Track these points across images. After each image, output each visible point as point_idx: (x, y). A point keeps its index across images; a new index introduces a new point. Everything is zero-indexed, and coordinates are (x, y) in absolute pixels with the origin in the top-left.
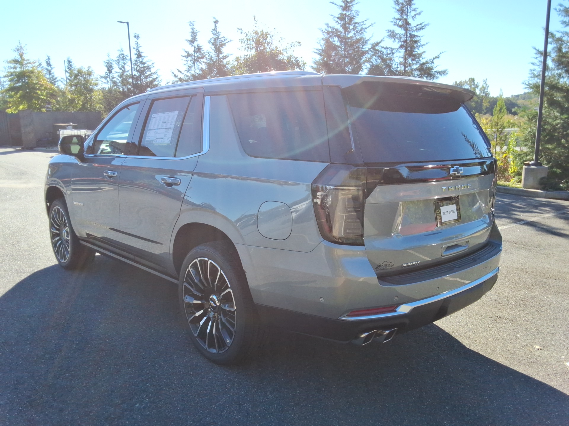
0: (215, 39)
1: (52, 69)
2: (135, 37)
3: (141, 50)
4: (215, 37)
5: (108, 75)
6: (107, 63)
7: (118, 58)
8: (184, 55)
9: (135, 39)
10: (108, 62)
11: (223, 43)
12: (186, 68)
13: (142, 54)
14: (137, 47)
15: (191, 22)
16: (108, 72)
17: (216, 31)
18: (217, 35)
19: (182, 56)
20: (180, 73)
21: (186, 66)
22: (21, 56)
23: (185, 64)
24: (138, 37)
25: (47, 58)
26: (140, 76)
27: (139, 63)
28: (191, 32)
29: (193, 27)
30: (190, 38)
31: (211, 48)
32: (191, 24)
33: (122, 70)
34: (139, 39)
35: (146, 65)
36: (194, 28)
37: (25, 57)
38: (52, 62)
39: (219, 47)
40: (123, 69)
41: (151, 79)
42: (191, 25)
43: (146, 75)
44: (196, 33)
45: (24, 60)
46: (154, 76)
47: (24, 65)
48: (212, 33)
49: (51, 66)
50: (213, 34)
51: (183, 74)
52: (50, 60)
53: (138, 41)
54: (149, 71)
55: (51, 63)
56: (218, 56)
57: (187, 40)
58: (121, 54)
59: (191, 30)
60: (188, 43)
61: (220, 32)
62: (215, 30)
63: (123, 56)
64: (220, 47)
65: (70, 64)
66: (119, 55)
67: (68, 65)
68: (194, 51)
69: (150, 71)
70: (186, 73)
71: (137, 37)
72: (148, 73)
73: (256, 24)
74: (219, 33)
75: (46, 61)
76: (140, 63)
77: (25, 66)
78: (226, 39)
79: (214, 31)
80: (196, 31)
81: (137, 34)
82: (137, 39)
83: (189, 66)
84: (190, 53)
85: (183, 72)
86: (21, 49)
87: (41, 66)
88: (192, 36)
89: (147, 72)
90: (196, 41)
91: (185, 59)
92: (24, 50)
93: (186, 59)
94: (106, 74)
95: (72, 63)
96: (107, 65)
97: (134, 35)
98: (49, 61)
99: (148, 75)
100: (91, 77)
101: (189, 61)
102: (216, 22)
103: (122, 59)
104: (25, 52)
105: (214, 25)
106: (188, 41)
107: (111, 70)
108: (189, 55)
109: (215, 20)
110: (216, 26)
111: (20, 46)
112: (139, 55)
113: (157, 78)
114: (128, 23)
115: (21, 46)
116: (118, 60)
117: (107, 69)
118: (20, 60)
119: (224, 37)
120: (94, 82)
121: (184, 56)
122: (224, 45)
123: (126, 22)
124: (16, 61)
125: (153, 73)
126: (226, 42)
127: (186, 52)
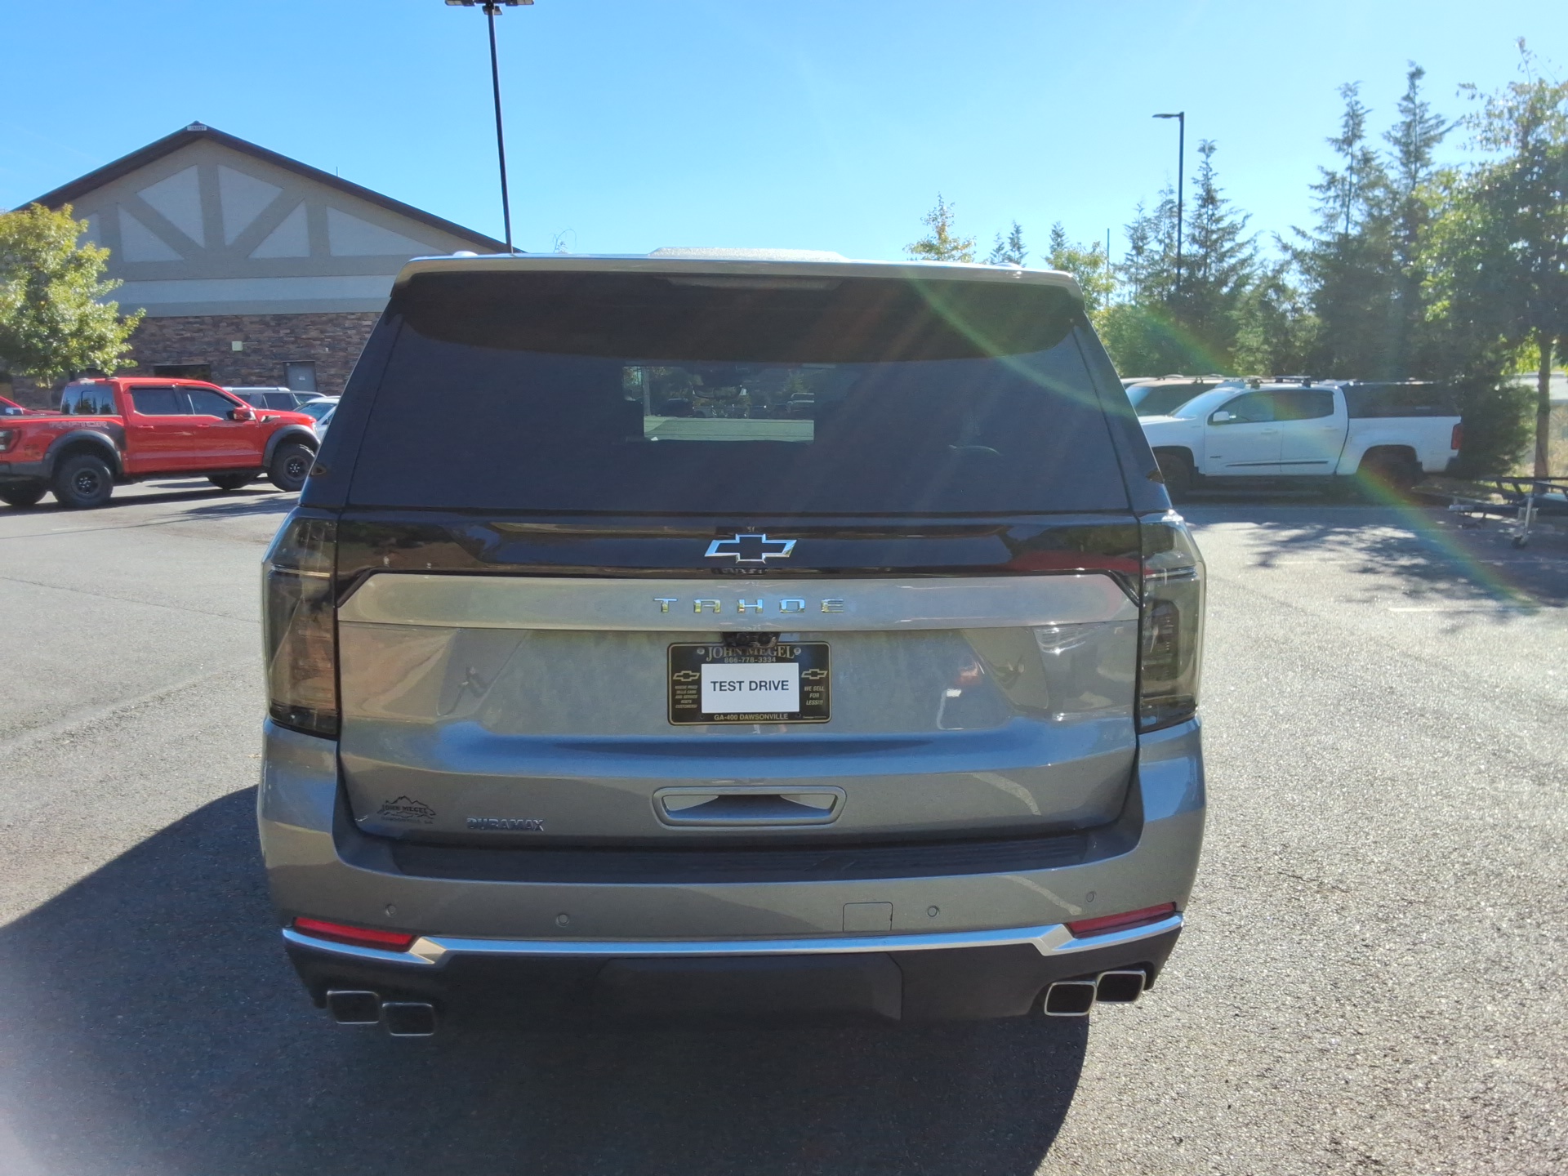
0: (1408, 126)
1: (1021, 257)
2: (1202, 150)
3: (1215, 184)
4: (1408, 120)
5: (1132, 260)
6: (1133, 229)
7: (1157, 214)
8: (1317, 183)
9: (1202, 156)
10: (1136, 225)
11: (1432, 133)
12: (1319, 220)
13: (1219, 196)
14: (1206, 176)
15: (1347, 84)
16: (1134, 252)
17: (1413, 103)
18: (1415, 114)
19: (1312, 187)
20: (1299, 238)
21: (1320, 214)
22: (941, 231)
23: (1316, 210)
24: (1212, 149)
25: (1013, 230)
26: (1206, 255)
27: (1205, 221)
28: (1346, 115)
29: (1354, 98)
30: (1339, 134)
31: (1391, 154)
32: (1349, 91)
33: (1166, 246)
34: (1214, 155)
35: (1224, 224)
36: (1357, 103)
37: (950, 233)
38: (1024, 239)
39: (1417, 149)
40: (1167, 241)
41: (1233, 261)
42: (1349, 93)
43: (1223, 250)
44: (1360, 115)
45: (944, 241)
46: (1246, 252)
47: (944, 253)
48: (1397, 107)
49: (1022, 250)
50: (1402, 111)
51: (1310, 238)
52: (1020, 235)
53: (1209, 161)
54: (1230, 240)
55: (1021, 243)
56: (1413, 176)
57: (1329, 139)
58: (1165, 202)
59: (1346, 109)
60: (1333, 148)
61: (1426, 101)
62: (1408, 98)
63: (1171, 205)
64: (1420, 147)
65: (1059, 240)
66: (1162, 206)
67: (1052, 243)
68: (1350, 168)
69: (1234, 240)
70: (1316, 235)
71: (1207, 149)
72: (1227, 245)
73: (1527, 62)
74: (1422, 105)
75: (1010, 238)
76: (1209, 220)
77: (946, 255)
78: (1443, 122)
79: (1405, 103)
80: (1362, 108)
81: (1209, 141)
82: (1208, 156)
83: (1328, 216)
84: (1338, 176)
85: (1309, 233)
86: (942, 215)
87: (1003, 252)
88: (1346, 125)
89: (1224, 244)
90: (1360, 137)
91: (1318, 194)
92: (947, 218)
93: (1321, 196)
94: (1128, 259)
95: (1063, 238)
96: (1131, 236)
97: (1199, 145)
98: (1018, 239)
99: (1228, 251)
100: (1098, 271)
101: (1331, 200)
102: (1416, 74)
103: (1168, 214)
104: (949, 222)
105: (1406, 83)
106: (1335, 141)
107: (1141, 247)
108: (1332, 180)
109: (1413, 69)
110: (1413, 86)
111: (939, 208)
112: (1209, 199)
113: (1251, 257)
114: (1181, 116)
115: (942, 209)
116: (1157, 218)
117: (1131, 245)
118: (935, 242)
119: (1437, 116)
120: (1104, 281)
121: (1316, 188)
122: (1438, 138)
123: (1178, 112)
124: (927, 246)
125: (1241, 246)
126: (1442, 129)
127: (1327, 174)
